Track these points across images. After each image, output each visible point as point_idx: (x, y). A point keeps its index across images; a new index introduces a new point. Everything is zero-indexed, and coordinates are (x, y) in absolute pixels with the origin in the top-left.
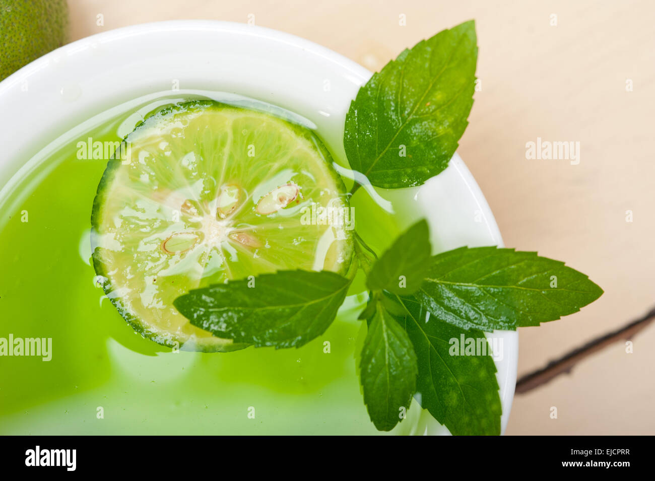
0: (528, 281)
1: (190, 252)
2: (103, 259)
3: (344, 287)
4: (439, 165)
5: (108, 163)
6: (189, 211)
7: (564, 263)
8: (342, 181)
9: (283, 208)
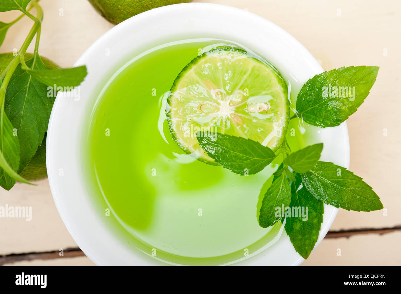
0: (353, 189)
1: (211, 114)
2: (172, 101)
3: (272, 158)
4: (336, 123)
5: (192, 61)
6: (218, 97)
7: (372, 188)
8: (290, 111)
9: (259, 113)
